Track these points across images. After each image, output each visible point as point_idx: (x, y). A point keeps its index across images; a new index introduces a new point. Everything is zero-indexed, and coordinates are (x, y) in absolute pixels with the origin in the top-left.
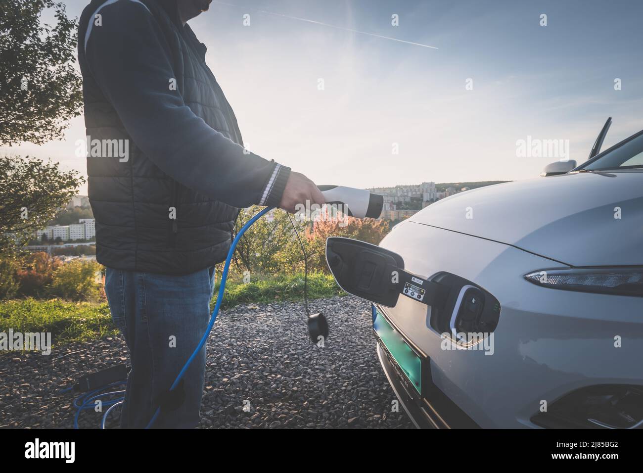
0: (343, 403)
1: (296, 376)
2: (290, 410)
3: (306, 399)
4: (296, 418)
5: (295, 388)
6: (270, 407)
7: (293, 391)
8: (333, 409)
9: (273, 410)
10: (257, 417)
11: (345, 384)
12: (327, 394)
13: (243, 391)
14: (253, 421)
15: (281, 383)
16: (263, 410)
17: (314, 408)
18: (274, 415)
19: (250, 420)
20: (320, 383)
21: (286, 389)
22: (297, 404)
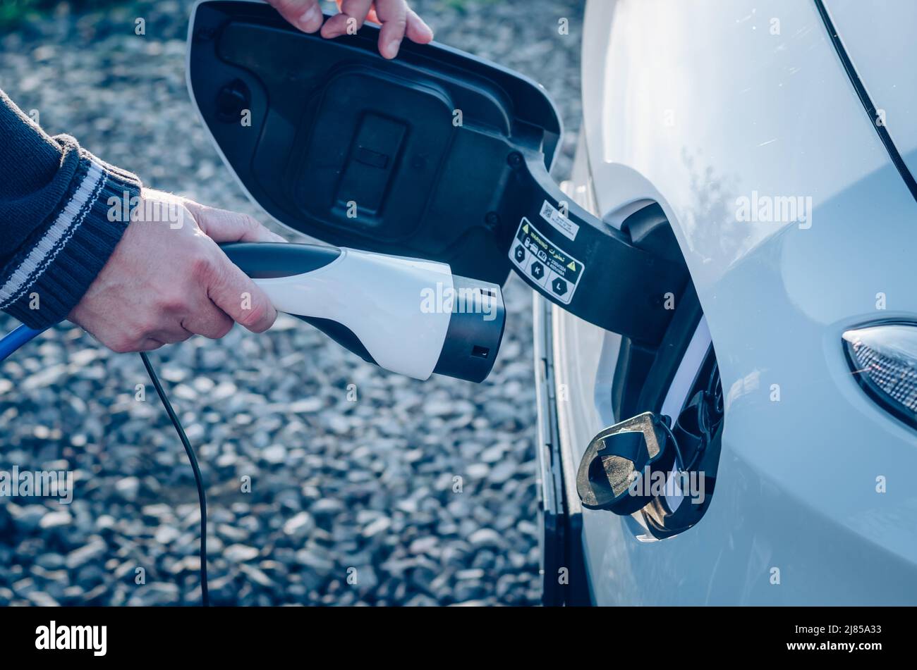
0: (454, 536)
1: (296, 394)
2: (228, 542)
3: (306, 504)
4: (241, 579)
5: (274, 454)
6: (153, 522)
7: (262, 464)
8: (401, 559)
9: (164, 534)
10: (92, 562)
11: (493, 454)
12: (402, 491)
13: (65, 442)
14: (74, 576)
15: (224, 420)
16: (122, 534)
17: (328, 544)
18: (159, 560)
19: (62, 567)
20: (386, 436)
21: (239, 452)
22: (264, 519)
